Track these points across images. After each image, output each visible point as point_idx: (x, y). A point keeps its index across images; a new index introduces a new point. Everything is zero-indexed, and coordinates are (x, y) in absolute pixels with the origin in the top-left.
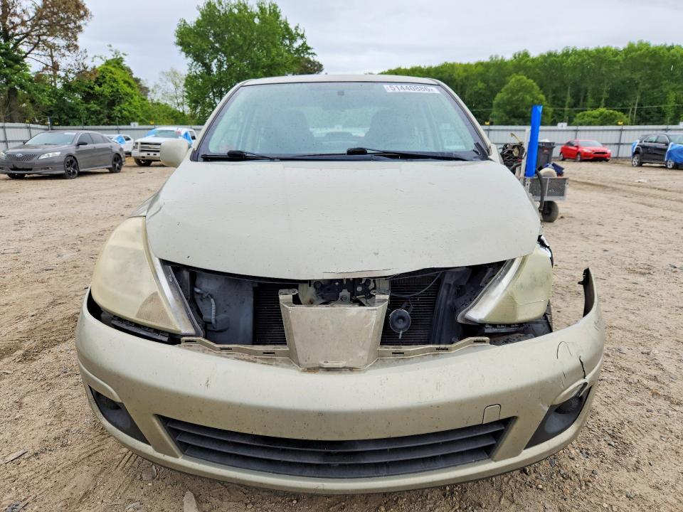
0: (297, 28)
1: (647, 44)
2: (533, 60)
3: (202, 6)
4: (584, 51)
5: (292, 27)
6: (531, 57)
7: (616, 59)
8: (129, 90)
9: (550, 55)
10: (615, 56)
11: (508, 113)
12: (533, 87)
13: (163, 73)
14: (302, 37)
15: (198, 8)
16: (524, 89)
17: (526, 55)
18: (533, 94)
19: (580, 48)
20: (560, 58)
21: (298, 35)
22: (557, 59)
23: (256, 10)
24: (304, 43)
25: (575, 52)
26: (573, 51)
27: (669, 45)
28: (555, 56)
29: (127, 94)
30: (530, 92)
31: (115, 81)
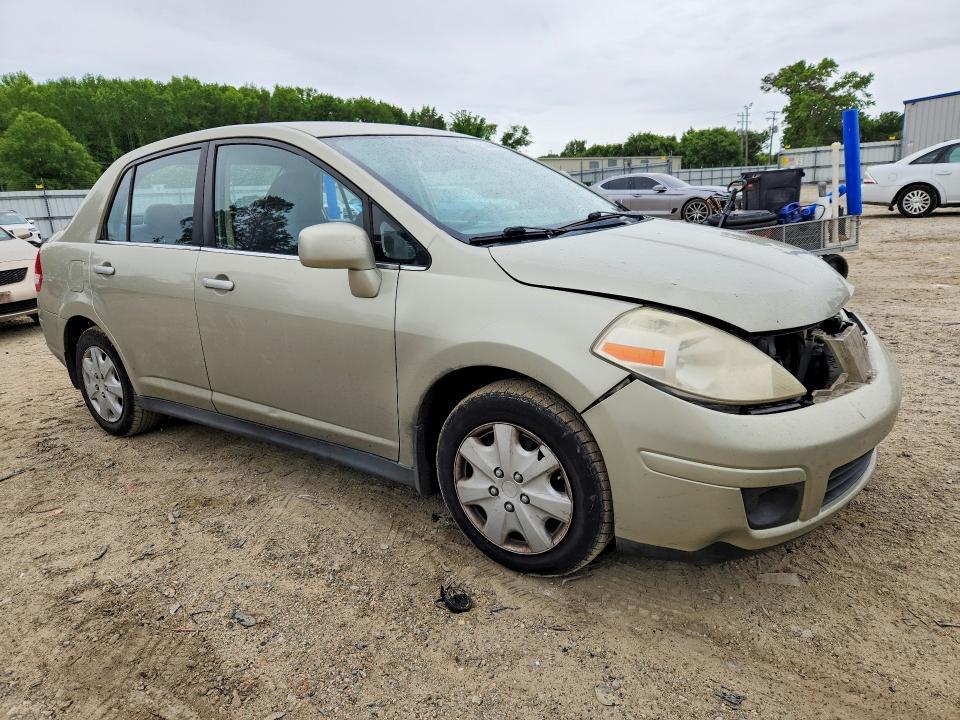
1: (196, 82)
2: (40, 88)
4: (115, 81)
6: (35, 83)
7: (162, 97)
9: (65, 83)
10: (161, 94)
11: (30, 170)
12: (58, 129)
16: (44, 132)
17: (25, 79)
18: (61, 141)
19: (109, 76)
20: (83, 90)
22: (80, 91)
25: (103, 83)
26: (99, 80)
27: (221, 84)
28: (74, 84)
30: (55, 138)
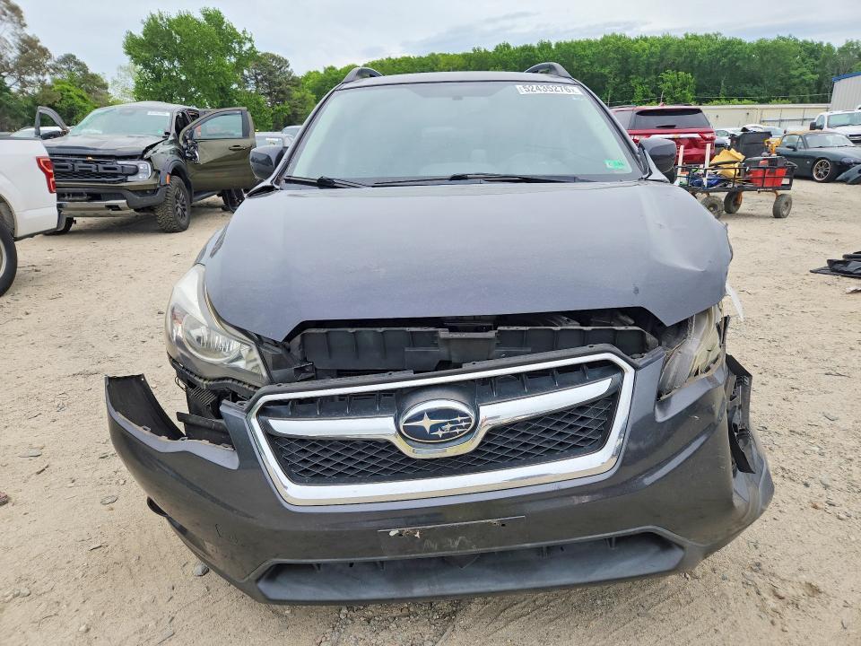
0: (244, 32)
3: (146, 20)
5: (239, 31)
8: (82, 103)
13: (121, 67)
14: (250, 40)
15: (143, 22)
21: (246, 38)
23: (201, 18)
24: (253, 47)
29: (81, 107)
31: (71, 98)
